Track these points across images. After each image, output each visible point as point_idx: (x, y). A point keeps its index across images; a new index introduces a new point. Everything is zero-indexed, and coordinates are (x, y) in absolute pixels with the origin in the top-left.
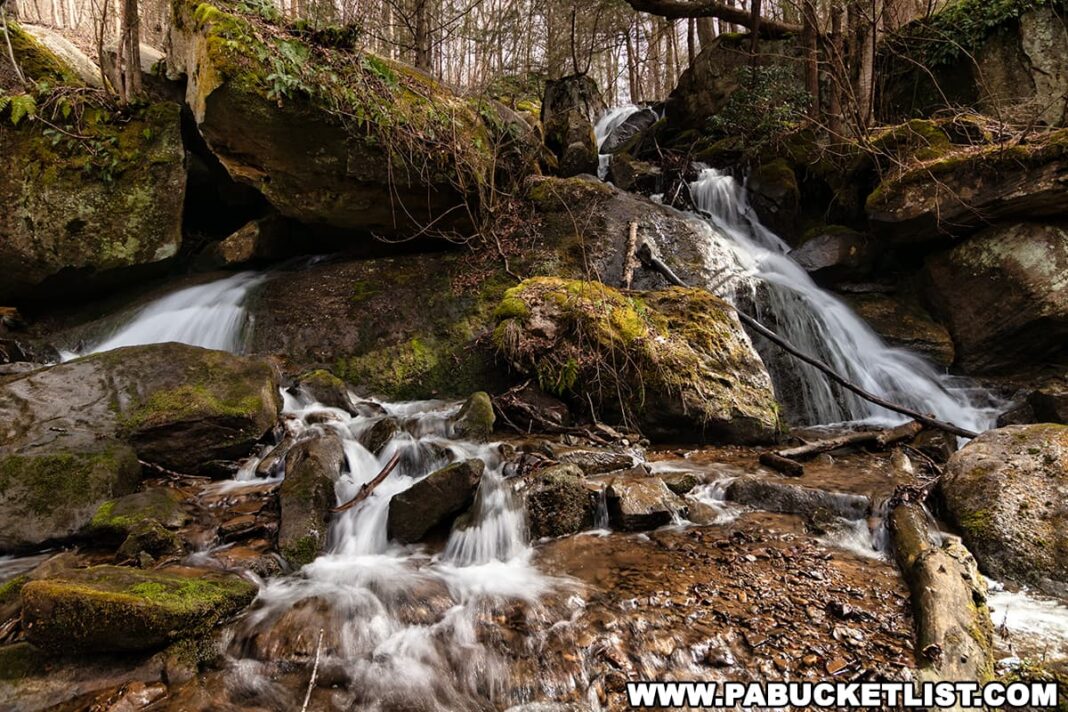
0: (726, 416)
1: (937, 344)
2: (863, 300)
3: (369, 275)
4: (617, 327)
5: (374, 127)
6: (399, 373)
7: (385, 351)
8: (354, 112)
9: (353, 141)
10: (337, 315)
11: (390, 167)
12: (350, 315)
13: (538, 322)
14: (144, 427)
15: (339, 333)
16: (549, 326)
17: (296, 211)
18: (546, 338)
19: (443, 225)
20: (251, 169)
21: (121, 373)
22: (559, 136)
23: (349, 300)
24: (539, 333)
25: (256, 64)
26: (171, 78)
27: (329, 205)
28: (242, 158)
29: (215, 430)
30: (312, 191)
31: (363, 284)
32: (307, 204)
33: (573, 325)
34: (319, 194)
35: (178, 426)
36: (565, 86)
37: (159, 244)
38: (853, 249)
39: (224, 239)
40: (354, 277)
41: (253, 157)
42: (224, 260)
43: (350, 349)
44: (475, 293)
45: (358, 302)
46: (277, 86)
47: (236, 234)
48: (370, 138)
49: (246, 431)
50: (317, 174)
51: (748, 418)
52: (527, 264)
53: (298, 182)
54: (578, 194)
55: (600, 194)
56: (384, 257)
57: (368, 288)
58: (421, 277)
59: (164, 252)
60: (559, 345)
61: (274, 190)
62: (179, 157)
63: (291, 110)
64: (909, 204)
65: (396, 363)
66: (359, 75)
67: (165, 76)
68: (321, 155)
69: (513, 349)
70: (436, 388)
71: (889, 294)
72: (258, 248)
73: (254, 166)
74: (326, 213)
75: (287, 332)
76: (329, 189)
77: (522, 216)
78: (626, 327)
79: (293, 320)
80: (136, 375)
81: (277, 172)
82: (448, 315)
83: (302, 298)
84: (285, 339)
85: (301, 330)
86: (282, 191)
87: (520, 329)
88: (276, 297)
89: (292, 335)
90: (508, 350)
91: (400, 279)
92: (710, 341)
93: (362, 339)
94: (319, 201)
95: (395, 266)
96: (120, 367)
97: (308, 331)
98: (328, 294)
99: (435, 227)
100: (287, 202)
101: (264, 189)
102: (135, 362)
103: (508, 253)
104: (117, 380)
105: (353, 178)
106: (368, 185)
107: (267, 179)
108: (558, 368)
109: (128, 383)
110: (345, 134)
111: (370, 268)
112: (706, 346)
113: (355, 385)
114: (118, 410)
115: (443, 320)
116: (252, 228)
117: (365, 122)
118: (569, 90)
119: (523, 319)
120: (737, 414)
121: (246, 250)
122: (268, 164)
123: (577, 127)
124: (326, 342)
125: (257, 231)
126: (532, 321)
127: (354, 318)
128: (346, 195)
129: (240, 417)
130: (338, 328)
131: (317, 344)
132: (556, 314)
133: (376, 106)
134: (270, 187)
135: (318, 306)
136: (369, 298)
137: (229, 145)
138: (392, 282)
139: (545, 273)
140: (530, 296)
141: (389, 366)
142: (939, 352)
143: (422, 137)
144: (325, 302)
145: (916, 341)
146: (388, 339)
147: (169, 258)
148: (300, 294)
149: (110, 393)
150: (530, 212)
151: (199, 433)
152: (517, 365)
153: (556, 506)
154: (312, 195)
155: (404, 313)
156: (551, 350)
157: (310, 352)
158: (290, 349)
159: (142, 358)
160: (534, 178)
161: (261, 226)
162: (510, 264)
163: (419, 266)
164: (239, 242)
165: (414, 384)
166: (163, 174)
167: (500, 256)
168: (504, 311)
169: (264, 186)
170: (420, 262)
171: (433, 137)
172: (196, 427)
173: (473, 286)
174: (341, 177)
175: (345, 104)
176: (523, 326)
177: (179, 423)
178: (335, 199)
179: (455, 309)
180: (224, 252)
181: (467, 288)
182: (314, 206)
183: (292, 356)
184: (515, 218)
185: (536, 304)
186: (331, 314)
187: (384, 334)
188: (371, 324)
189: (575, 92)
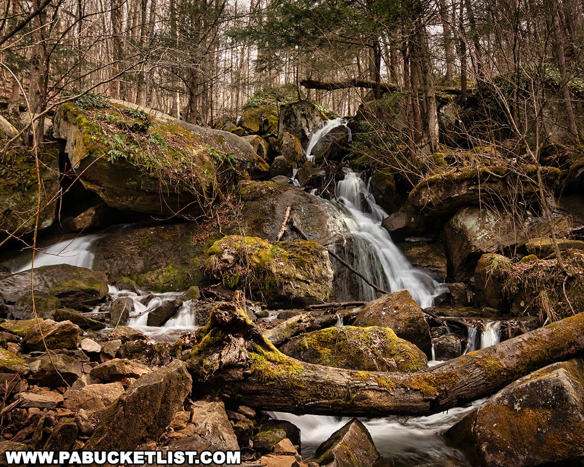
0: (302, 295)
1: (438, 267)
2: (413, 246)
3: (151, 235)
4: (260, 258)
5: (154, 169)
6: (162, 281)
7: (156, 272)
8: (145, 164)
9: (144, 176)
10: (133, 254)
11: (161, 185)
12: (140, 254)
13: (226, 256)
14: (60, 293)
15: (135, 263)
16: (231, 258)
17: (116, 205)
18: (229, 263)
19: (184, 212)
20: (95, 185)
21: (46, 275)
22: (277, 148)
23: (140, 247)
24: (226, 261)
25: (103, 146)
26: (55, 137)
27: (132, 202)
28: (92, 182)
29: (84, 295)
30: (124, 196)
31: (147, 239)
32: (122, 201)
33: (240, 257)
34: (127, 198)
35: (72, 293)
36: (292, 109)
37: (43, 220)
38: (413, 219)
39: (76, 216)
40: (143, 236)
41: (98, 181)
42: (76, 227)
43: (139, 270)
44: (203, 243)
45: (143, 248)
46: (112, 157)
47: (83, 214)
48: (152, 174)
49: (96, 295)
50: (127, 188)
51: (312, 296)
52: (230, 229)
53: (118, 192)
54: (264, 191)
55: (275, 191)
56: (159, 226)
57: (150, 241)
58: (177, 236)
59: (46, 224)
60: (234, 266)
61: (106, 195)
62: (57, 176)
63: (117, 164)
64: (423, 197)
65: (160, 276)
66: (148, 146)
67: (52, 136)
68: (130, 181)
69: (213, 269)
70: (179, 288)
71: (428, 242)
72: (94, 221)
73: (97, 184)
74: (131, 205)
75: (109, 263)
76: (132, 195)
77: (234, 203)
78: (263, 258)
79: (112, 257)
80: (52, 276)
81: (108, 188)
82: (188, 254)
83: (117, 246)
84: (108, 266)
85: (116, 262)
86: (110, 196)
87: (217, 259)
88: (104, 246)
89: (112, 264)
90: (211, 269)
91: (167, 237)
92: (306, 264)
93: (145, 266)
94: (127, 200)
95: (164, 230)
96: (45, 273)
97: (119, 262)
98: (130, 244)
99: (180, 213)
100: (112, 201)
101: (101, 195)
102: (51, 271)
103: (222, 223)
104: (45, 277)
105: (144, 191)
106: (151, 193)
107: (103, 190)
108: (231, 276)
109: (50, 279)
110: (141, 173)
111: (151, 231)
112: (304, 267)
113: (141, 286)
114: (48, 287)
115: (186, 257)
116: (92, 211)
117: (150, 168)
118: (295, 111)
119: (219, 255)
120: (308, 295)
121: (88, 222)
122: (105, 184)
123: (287, 143)
124: (128, 267)
125: (94, 213)
126: (223, 255)
127: (142, 256)
128: (140, 198)
129: (94, 290)
130: (134, 261)
131: (123, 268)
132: (234, 252)
133: (155, 160)
134: (105, 194)
135: (125, 251)
136: (149, 246)
137: (87, 177)
138: (162, 238)
139: (239, 234)
140: (224, 244)
141: (157, 278)
142: (440, 272)
143: (176, 172)
144: (128, 248)
145: (429, 266)
146: (158, 265)
147: (48, 227)
148: (116, 244)
149: (44, 282)
150: (238, 201)
151: (79, 296)
152: (215, 276)
153: (206, 316)
154: (124, 198)
155: (166, 254)
156: (229, 268)
157: (120, 272)
158: (110, 270)
159: (54, 270)
160: (243, 182)
161: (96, 210)
162: (222, 229)
163: (177, 230)
164: (84, 219)
165: (169, 286)
166: (49, 185)
167: (218, 225)
168: (211, 251)
169: (101, 193)
170: (178, 228)
171: (181, 172)
172: (78, 293)
173: (202, 240)
174: (138, 190)
175: (141, 160)
176: (219, 258)
177: (72, 291)
178: (136, 199)
179: (192, 251)
180: (76, 224)
181: (198, 241)
182: (125, 202)
183: (111, 274)
184: (230, 205)
185: (226, 248)
186: (131, 254)
187: (156, 263)
188: (150, 259)
189: (299, 113)
